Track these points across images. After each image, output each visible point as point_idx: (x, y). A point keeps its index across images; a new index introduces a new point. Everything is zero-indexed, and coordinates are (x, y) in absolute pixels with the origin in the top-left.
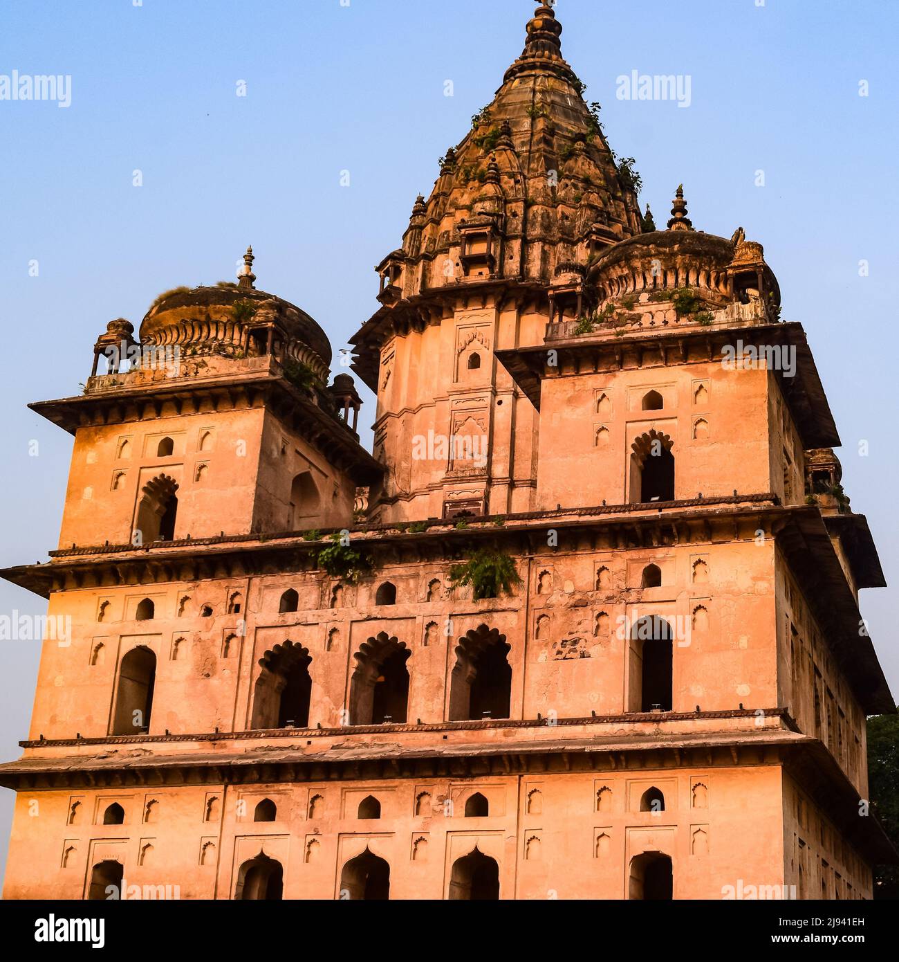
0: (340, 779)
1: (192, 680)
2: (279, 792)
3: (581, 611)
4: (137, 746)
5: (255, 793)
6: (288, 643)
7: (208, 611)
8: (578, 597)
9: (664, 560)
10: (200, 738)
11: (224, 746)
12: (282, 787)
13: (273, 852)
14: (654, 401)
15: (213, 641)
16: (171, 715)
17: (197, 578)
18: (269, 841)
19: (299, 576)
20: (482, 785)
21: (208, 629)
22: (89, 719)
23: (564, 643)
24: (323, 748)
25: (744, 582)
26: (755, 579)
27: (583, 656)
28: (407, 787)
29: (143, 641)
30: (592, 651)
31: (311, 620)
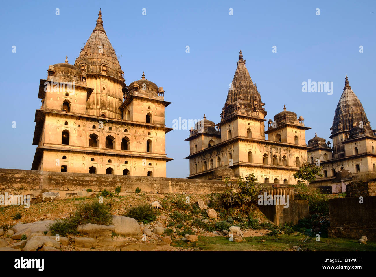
0: (105, 156)
1: (77, 137)
2: (95, 157)
3: (140, 137)
4: (68, 147)
5: (91, 157)
6: (94, 134)
7: (79, 126)
8: (140, 135)
9: (151, 132)
10: (81, 147)
11: (85, 149)
12: (96, 156)
13: (94, 166)
14: (149, 108)
15: (81, 131)
16: (74, 142)
17: (76, 120)
18: (94, 164)
19: (96, 123)
20: (127, 160)
21: (80, 129)
22: (58, 141)
23: (138, 141)
24: (102, 151)
25: (162, 137)
26: (163, 137)
27: (141, 143)
28: (116, 158)
29: (67, 129)
30: (142, 143)
31: (98, 131)
